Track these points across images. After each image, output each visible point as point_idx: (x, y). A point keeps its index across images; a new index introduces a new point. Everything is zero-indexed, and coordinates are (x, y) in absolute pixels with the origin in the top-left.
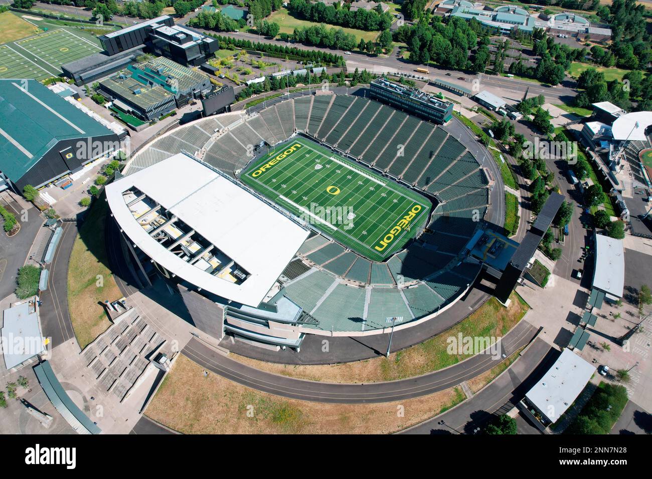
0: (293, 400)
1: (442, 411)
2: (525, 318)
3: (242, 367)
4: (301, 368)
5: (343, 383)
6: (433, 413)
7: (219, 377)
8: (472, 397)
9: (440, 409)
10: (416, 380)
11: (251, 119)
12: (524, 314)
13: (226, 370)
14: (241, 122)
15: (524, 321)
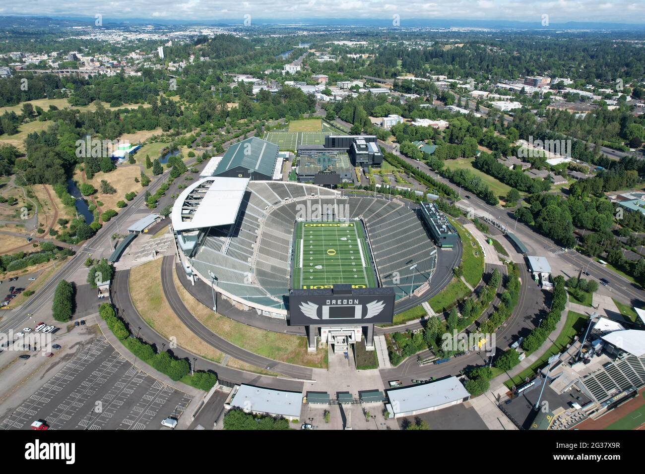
0: (165, 298)
1: (202, 357)
2: (315, 369)
3: (171, 275)
4: (185, 290)
5: (189, 309)
6: (199, 353)
7: (160, 272)
8: (225, 366)
9: (203, 355)
10: (213, 335)
11: (340, 198)
12: (318, 367)
13: (165, 272)
14: (333, 197)
15: (312, 370)
